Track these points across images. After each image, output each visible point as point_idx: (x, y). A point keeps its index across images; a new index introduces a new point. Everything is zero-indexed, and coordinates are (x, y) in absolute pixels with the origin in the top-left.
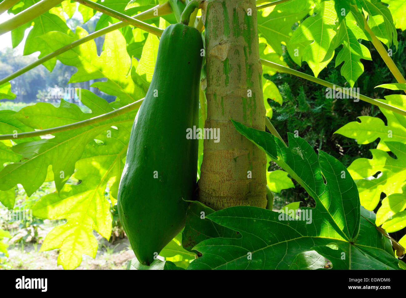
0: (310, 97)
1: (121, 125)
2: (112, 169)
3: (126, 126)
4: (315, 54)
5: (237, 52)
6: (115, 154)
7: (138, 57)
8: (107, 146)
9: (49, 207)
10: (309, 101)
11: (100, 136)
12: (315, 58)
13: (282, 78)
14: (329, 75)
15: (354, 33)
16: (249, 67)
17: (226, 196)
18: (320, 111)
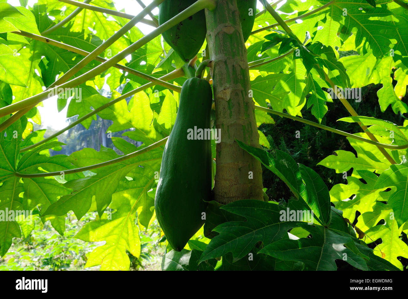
0: (290, 146)
1: (146, 164)
2: (139, 199)
3: (150, 164)
4: (292, 102)
5: (237, 94)
6: (142, 187)
7: (158, 112)
8: (135, 181)
9: (91, 233)
10: (289, 149)
11: (130, 174)
12: (292, 105)
13: (265, 132)
14: (303, 127)
15: (318, 83)
16: (245, 104)
17: (235, 196)
18: (298, 156)
